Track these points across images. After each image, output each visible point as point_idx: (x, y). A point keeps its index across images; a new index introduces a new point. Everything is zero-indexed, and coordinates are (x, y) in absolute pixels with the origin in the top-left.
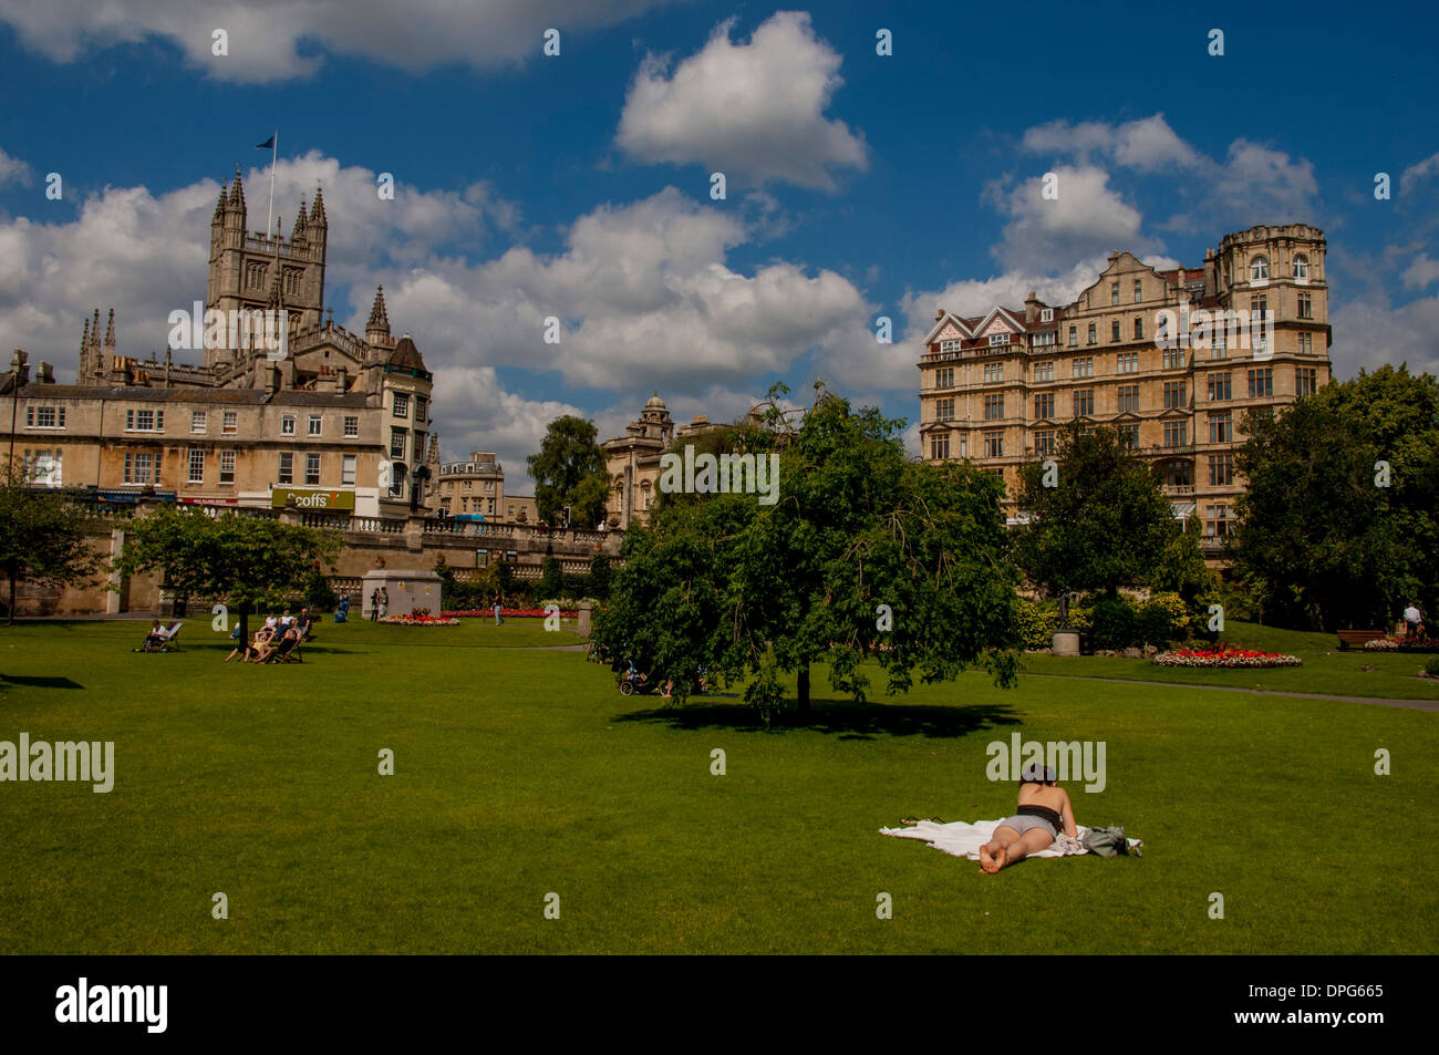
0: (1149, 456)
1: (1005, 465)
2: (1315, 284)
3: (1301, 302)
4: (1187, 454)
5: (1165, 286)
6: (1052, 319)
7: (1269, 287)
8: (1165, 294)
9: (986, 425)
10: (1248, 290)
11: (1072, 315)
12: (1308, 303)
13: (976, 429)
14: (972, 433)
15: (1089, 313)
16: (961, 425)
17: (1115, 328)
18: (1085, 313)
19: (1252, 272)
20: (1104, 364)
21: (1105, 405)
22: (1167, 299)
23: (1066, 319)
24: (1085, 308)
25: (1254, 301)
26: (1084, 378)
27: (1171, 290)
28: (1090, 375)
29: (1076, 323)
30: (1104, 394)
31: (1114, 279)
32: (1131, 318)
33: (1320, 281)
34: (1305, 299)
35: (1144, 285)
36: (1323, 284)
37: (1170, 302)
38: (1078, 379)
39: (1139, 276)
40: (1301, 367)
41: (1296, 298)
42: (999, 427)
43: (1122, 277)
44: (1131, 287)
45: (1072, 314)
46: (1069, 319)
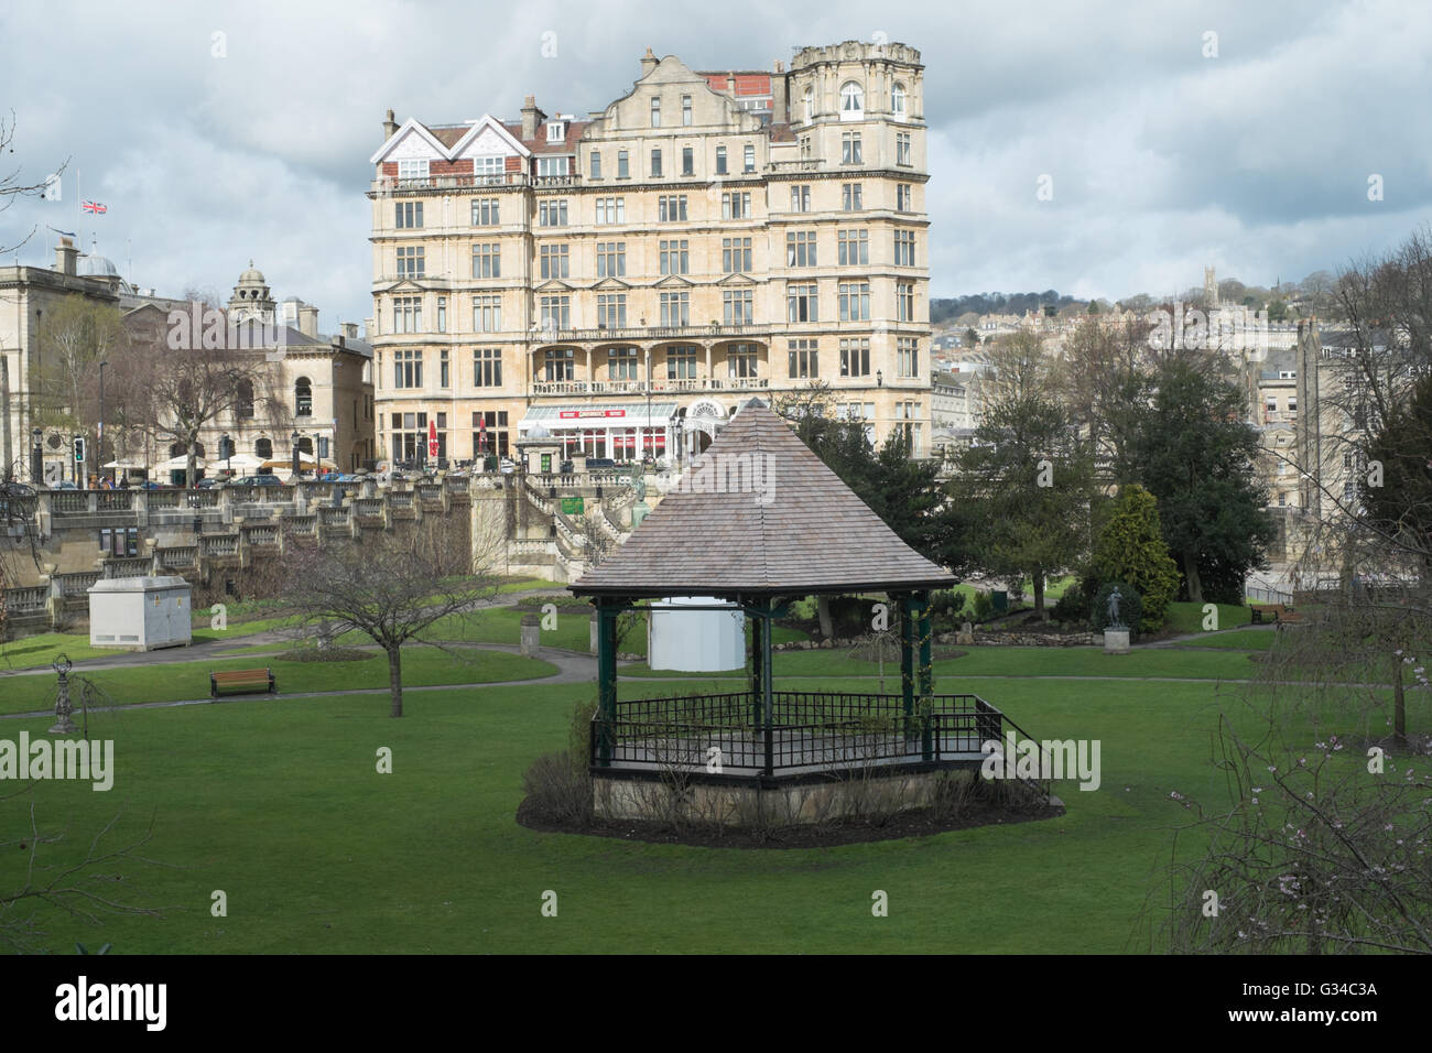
0: (706, 337)
1: (504, 342)
2: (915, 121)
3: (900, 143)
4: (758, 335)
5: (725, 107)
6: (562, 138)
7: (864, 123)
8: (725, 117)
9: (473, 286)
10: (839, 123)
11: (594, 136)
12: (907, 144)
13: (460, 291)
14: (454, 296)
15: (619, 134)
16: (438, 285)
17: (657, 159)
18: (613, 135)
19: (843, 101)
20: (641, 206)
21: (642, 264)
22: (727, 125)
23: (586, 141)
24: (614, 126)
25: (847, 138)
26: (611, 225)
27: (732, 112)
28: (620, 221)
29: (600, 147)
30: (641, 248)
31: (654, 91)
32: (680, 144)
33: (920, 118)
34: (904, 140)
35: (693, 103)
36: (922, 122)
37: (731, 129)
38: (602, 226)
39: (687, 90)
40: (902, 228)
41: (895, 139)
42: (495, 290)
43: (665, 89)
44: (678, 103)
45: (595, 133)
46: (590, 140)
